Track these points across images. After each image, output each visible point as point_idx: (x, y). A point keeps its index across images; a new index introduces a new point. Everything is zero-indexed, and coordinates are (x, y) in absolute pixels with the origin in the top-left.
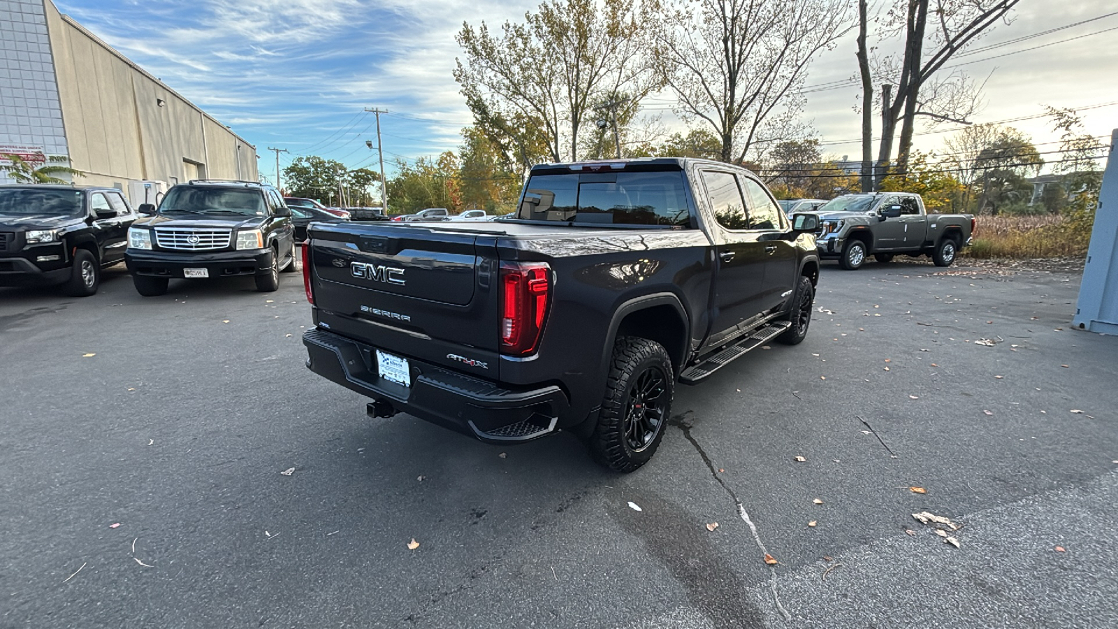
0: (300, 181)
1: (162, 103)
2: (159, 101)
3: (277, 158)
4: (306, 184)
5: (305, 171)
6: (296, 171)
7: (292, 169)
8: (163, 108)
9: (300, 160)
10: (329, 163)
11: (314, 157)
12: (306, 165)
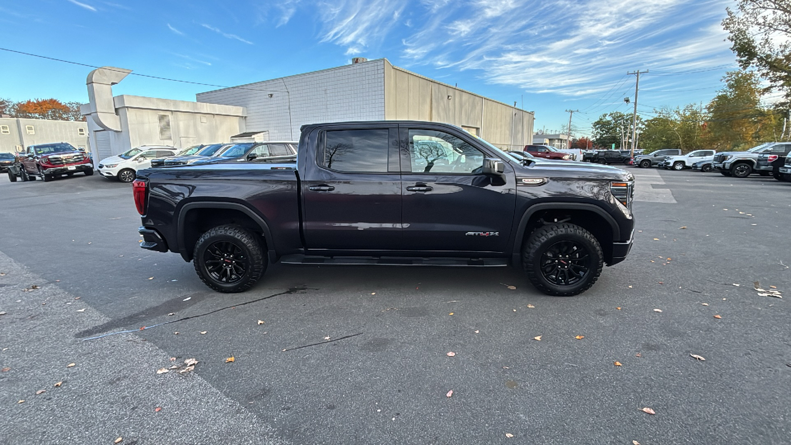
0: (603, 131)
1: (450, 97)
2: (449, 96)
3: (571, 117)
4: (607, 132)
5: (609, 123)
6: (600, 124)
7: (597, 123)
8: (451, 101)
9: (605, 115)
10: (627, 116)
11: (617, 113)
12: (608, 118)
